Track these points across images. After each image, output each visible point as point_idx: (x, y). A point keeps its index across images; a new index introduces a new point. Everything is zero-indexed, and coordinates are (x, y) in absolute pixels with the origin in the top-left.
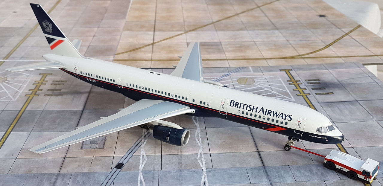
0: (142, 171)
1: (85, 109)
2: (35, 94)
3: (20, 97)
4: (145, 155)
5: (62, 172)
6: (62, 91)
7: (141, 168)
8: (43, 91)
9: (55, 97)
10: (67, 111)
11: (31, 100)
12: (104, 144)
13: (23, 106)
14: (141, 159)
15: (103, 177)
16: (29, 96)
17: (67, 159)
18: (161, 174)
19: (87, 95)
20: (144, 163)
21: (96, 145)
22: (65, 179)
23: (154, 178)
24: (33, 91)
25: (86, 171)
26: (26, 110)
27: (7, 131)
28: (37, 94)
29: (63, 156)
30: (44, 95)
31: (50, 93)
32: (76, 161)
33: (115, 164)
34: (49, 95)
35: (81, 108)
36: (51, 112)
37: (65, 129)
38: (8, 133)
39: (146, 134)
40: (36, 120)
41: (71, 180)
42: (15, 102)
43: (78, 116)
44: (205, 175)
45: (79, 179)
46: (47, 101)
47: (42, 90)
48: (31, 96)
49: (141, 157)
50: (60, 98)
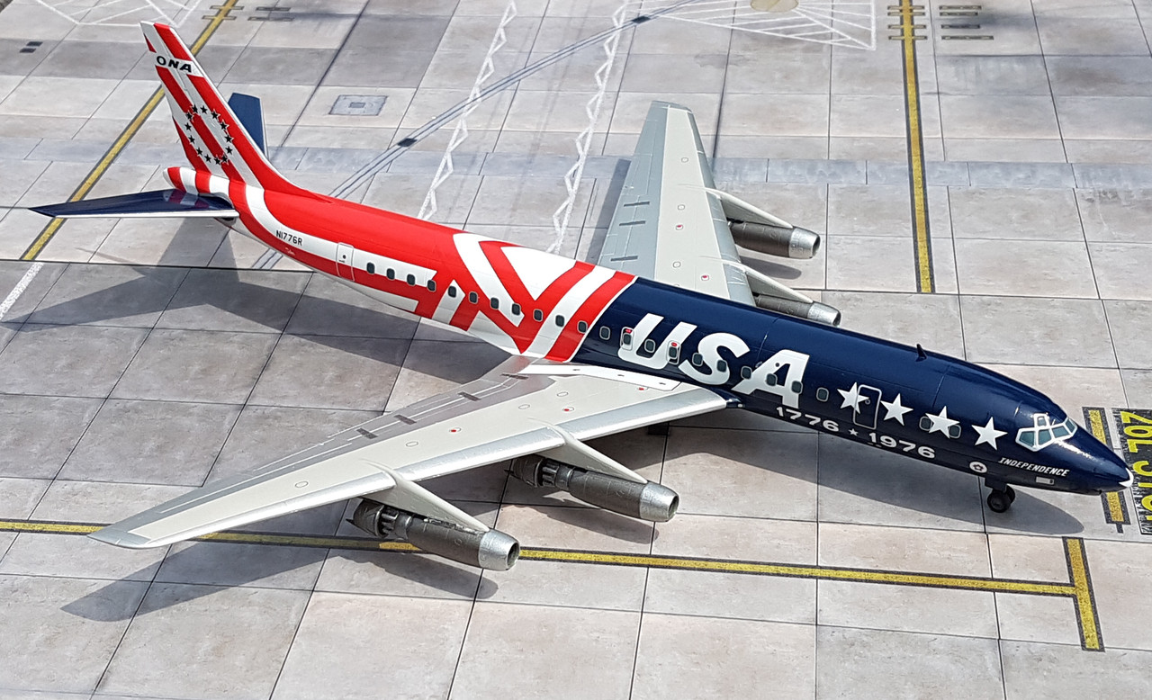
0: (453, 151)
1: (345, 47)
2: (226, 15)
3: (190, 19)
4: (465, 129)
5: (286, 145)
6: (291, 11)
7: (451, 147)
8: (244, 10)
9: (274, 23)
10: (302, 50)
11: (217, 27)
12: (380, 109)
13: (199, 37)
14: (455, 135)
15: (371, 157)
16: (213, 20)
17: (297, 128)
18: (490, 157)
19: (352, 20)
20: (459, 141)
21: (363, 109)
22: (294, 156)
23: (473, 162)
24: (220, 10)
25: (336, 146)
26: (208, 44)
28: (230, 14)
29: (291, 123)
30: (247, 17)
31: (264, 14)
32: (317, 131)
33: (400, 138)
34: (259, 19)
35: (336, 46)
36: (266, 51)
37: (297, 80)
39: (478, 95)
40: (230, 64)
41: (306, 157)
43: (327, 60)
44: (580, 164)
45: (320, 156)
46: (255, 30)
47: (242, 8)
48: (217, 19)
49: (457, 131)
50: (286, 24)
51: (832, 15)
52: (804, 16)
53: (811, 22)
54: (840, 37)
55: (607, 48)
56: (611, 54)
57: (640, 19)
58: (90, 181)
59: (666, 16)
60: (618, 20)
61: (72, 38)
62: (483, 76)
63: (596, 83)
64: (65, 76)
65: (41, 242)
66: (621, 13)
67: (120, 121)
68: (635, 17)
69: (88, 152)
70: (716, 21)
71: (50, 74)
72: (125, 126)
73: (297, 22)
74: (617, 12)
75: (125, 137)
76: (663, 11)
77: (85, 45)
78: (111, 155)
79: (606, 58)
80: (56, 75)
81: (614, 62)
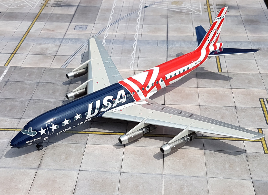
0: (105, 39)
1: (76, 13)
2: (45, 5)
3: (37, 6)
4: (107, 34)
5: (65, 38)
6: (61, 4)
7: (105, 38)
9: (57, 7)
10: (65, 14)
11: (44, 8)
12: (86, 29)
13: (40, 11)
14: (105, 35)
15: (86, 41)
16: (42, 7)
17: (67, 34)
18: (114, 41)
19: (76, 7)
20: (106, 37)
21: (82, 29)
22: (67, 40)
23: (110, 42)
25: (77, 38)
26: (42, 13)
27: (33, 21)
29: (65, 32)
30: (51, 6)
31: (55, 5)
32: (72, 34)
34: (53, 6)
35: (73, 13)
36: (56, 14)
37: (65, 21)
38: (34, 22)
39: (109, 25)
41: (70, 41)
42: (35, 9)
43: (72, 17)
44: (136, 42)
45: (73, 40)
46: (53, 9)
47: (49, 4)
49: (105, 34)
50: (60, 8)
51: (191, 6)
52: (184, 6)
53: (186, 8)
54: (194, 11)
55: (139, 14)
56: (140, 15)
57: (146, 7)
58: (18, 46)
59: (152, 6)
60: (141, 7)
61: (8, 11)
62: (110, 21)
63: (137, 22)
64: (8, 20)
65: (8, 62)
66: (141, 5)
67: (23, 32)
68: (145, 6)
69: (16, 39)
70: (164, 7)
71: (4, 20)
72: (25, 33)
73: (63, 7)
74: (140, 5)
75: (25, 36)
76: (151, 5)
77: (12, 13)
78: (22, 40)
79: (139, 16)
80: (6, 20)
81: (141, 17)
